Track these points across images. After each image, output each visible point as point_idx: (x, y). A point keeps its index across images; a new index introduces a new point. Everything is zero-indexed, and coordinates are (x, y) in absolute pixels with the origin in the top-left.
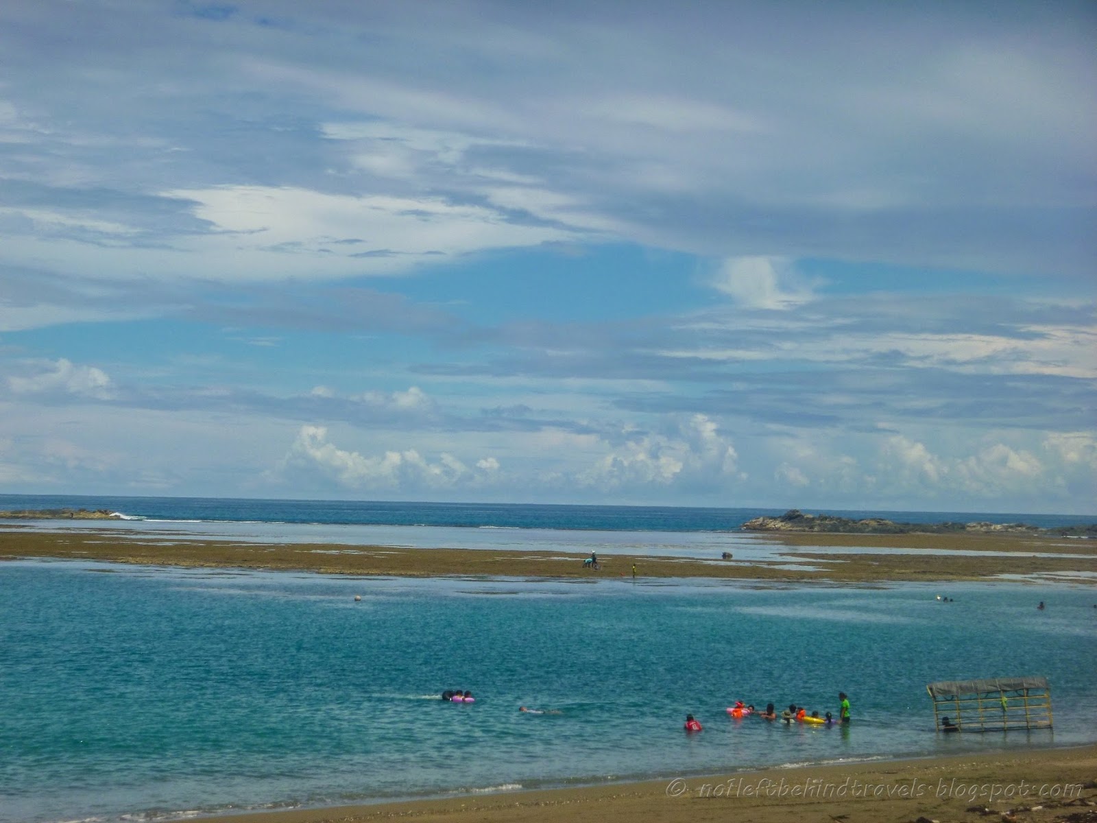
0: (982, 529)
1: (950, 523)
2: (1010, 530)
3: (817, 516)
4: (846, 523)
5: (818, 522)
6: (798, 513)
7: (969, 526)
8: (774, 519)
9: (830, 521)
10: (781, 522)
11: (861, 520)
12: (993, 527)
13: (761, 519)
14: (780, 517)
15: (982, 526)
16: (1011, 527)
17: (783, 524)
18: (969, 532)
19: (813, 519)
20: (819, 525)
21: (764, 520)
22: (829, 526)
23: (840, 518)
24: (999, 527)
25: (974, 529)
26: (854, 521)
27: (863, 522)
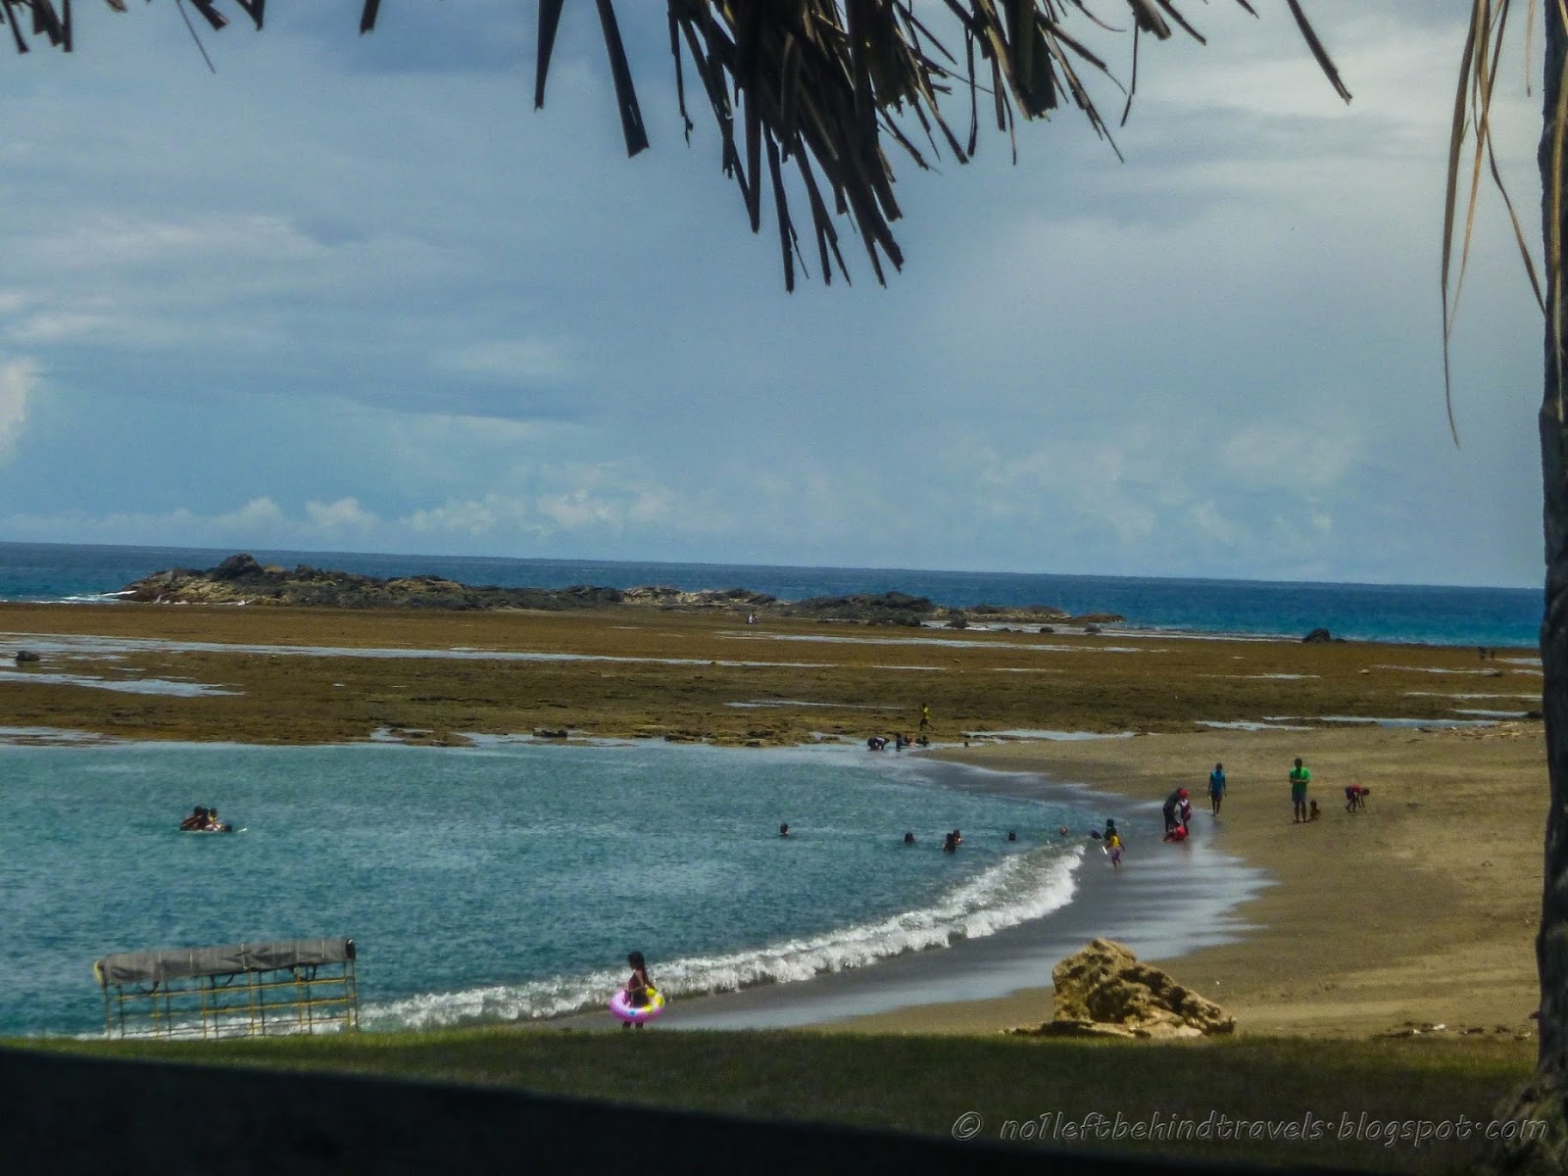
0: (656, 603)
1: (587, 589)
2: (716, 603)
3: (293, 568)
4: (355, 585)
5: (295, 583)
6: (251, 563)
7: (630, 596)
8: (198, 574)
9: (322, 580)
10: (213, 580)
11: (392, 580)
12: (679, 598)
13: (170, 574)
14: (210, 571)
15: (656, 595)
16: (718, 597)
17: (216, 585)
18: (627, 608)
19: (283, 576)
20: (294, 590)
21: (174, 577)
22: (316, 593)
23: (342, 576)
24: (692, 597)
25: (638, 601)
26: (377, 583)
27: (394, 583)
